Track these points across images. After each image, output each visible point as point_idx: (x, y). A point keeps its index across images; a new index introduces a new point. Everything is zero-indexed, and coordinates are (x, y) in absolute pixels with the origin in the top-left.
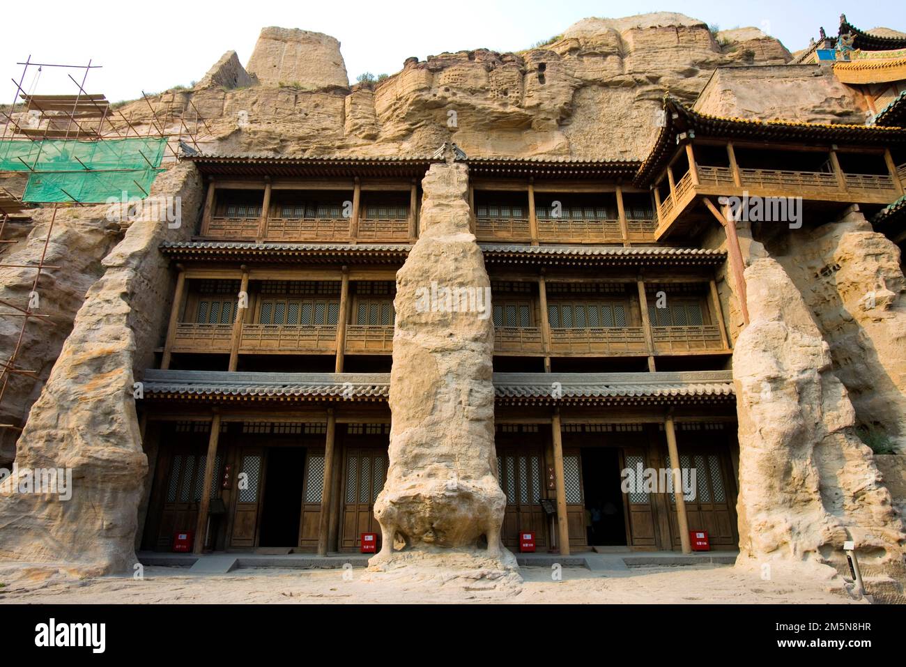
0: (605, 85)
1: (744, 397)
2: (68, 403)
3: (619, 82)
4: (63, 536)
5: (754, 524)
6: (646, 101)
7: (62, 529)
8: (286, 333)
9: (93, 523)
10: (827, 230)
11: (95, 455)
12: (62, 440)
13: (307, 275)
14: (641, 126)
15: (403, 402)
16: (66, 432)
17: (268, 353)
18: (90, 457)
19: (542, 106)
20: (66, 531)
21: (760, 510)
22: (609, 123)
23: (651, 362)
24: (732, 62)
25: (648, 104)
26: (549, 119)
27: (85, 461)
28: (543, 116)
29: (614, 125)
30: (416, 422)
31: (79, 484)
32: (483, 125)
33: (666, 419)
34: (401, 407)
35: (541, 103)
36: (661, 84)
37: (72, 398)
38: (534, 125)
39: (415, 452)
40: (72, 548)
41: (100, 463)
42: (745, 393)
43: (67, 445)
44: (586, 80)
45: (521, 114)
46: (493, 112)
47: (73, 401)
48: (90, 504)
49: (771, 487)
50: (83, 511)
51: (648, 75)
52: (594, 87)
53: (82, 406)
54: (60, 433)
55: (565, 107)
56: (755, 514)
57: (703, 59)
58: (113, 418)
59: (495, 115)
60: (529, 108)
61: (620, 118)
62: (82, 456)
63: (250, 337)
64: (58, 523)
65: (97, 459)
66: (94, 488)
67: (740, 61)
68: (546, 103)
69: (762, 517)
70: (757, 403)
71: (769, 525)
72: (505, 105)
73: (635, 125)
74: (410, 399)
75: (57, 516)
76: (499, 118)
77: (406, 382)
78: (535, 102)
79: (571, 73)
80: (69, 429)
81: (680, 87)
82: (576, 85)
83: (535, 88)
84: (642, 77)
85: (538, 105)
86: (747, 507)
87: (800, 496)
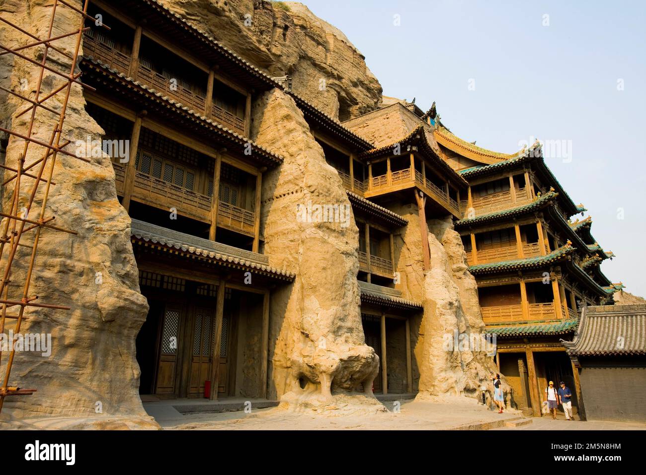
0: (315, 65)
1: (437, 310)
2: (83, 231)
3: (324, 68)
4: (98, 386)
5: (439, 378)
6: (333, 90)
7: (96, 378)
8: (173, 192)
9: (124, 372)
10: (436, 223)
11: (131, 298)
12: (81, 274)
13: (191, 143)
14: (327, 105)
15: (326, 286)
16: (87, 266)
17: (159, 207)
18: (126, 300)
19: (281, 57)
20: (100, 380)
21: (442, 371)
22: (312, 93)
23: (369, 277)
24: (373, 90)
25: (334, 93)
26: (282, 70)
27: (122, 303)
28: (279, 65)
29: (314, 96)
30: (336, 302)
31: (106, 328)
32: (240, 48)
33: (382, 315)
34: (326, 289)
35: (281, 56)
36: (342, 83)
37: (88, 225)
38: (272, 68)
39: (339, 324)
40: (111, 399)
41: (135, 307)
42: (438, 308)
43: (88, 280)
44: (307, 55)
45: (268, 56)
46: (252, 43)
47: (88, 229)
48: (118, 351)
49: (447, 359)
50: (110, 358)
51: (338, 73)
52: (309, 62)
53: (99, 238)
54: (79, 266)
55: (293, 67)
56: (439, 373)
57: (362, 80)
58: (125, 258)
59: (252, 46)
60: (274, 54)
61: (318, 93)
62: (117, 297)
63: (142, 186)
64: (88, 370)
65: (133, 302)
66: (119, 334)
67: (376, 92)
68: (285, 57)
69: (443, 374)
70: (444, 315)
71: (446, 378)
72: (260, 42)
73: (325, 102)
74: (332, 284)
75: (86, 363)
76: (253, 50)
77: (329, 272)
78: (279, 53)
79: (300, 44)
80: (89, 263)
81: (350, 91)
82: (301, 54)
83: (280, 42)
84: (335, 73)
85: (280, 56)
86: (435, 369)
87: (455, 364)
